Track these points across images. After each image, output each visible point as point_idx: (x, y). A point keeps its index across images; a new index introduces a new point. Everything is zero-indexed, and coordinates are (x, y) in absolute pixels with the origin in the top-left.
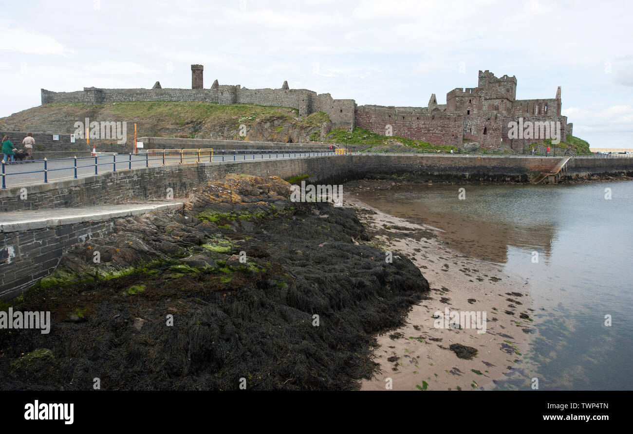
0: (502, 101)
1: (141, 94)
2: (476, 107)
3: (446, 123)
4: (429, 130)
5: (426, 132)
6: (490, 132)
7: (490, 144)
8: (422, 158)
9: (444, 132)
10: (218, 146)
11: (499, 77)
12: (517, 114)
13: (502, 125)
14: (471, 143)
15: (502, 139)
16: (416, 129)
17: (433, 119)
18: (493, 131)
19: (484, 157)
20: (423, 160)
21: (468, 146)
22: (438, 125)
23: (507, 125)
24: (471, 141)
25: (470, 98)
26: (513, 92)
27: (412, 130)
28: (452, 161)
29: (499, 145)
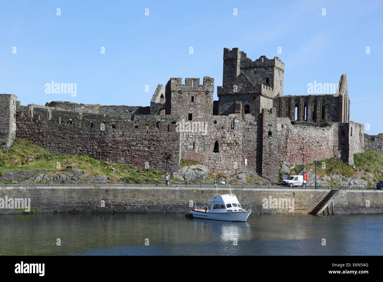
2: (202, 109)
3: (155, 134)
4: (130, 146)
5: (126, 148)
6: (224, 148)
7: (225, 168)
8: (107, 191)
9: (152, 148)
11: (253, 60)
13: (244, 137)
14: (193, 167)
15: (246, 160)
16: (110, 145)
17: (136, 127)
18: (228, 148)
19: (202, 189)
20: (108, 194)
21: (188, 170)
22: (144, 137)
23: (254, 136)
24: (194, 163)
25: (192, 94)
26: (275, 83)
27: (104, 145)
28: (153, 196)
29: (238, 169)
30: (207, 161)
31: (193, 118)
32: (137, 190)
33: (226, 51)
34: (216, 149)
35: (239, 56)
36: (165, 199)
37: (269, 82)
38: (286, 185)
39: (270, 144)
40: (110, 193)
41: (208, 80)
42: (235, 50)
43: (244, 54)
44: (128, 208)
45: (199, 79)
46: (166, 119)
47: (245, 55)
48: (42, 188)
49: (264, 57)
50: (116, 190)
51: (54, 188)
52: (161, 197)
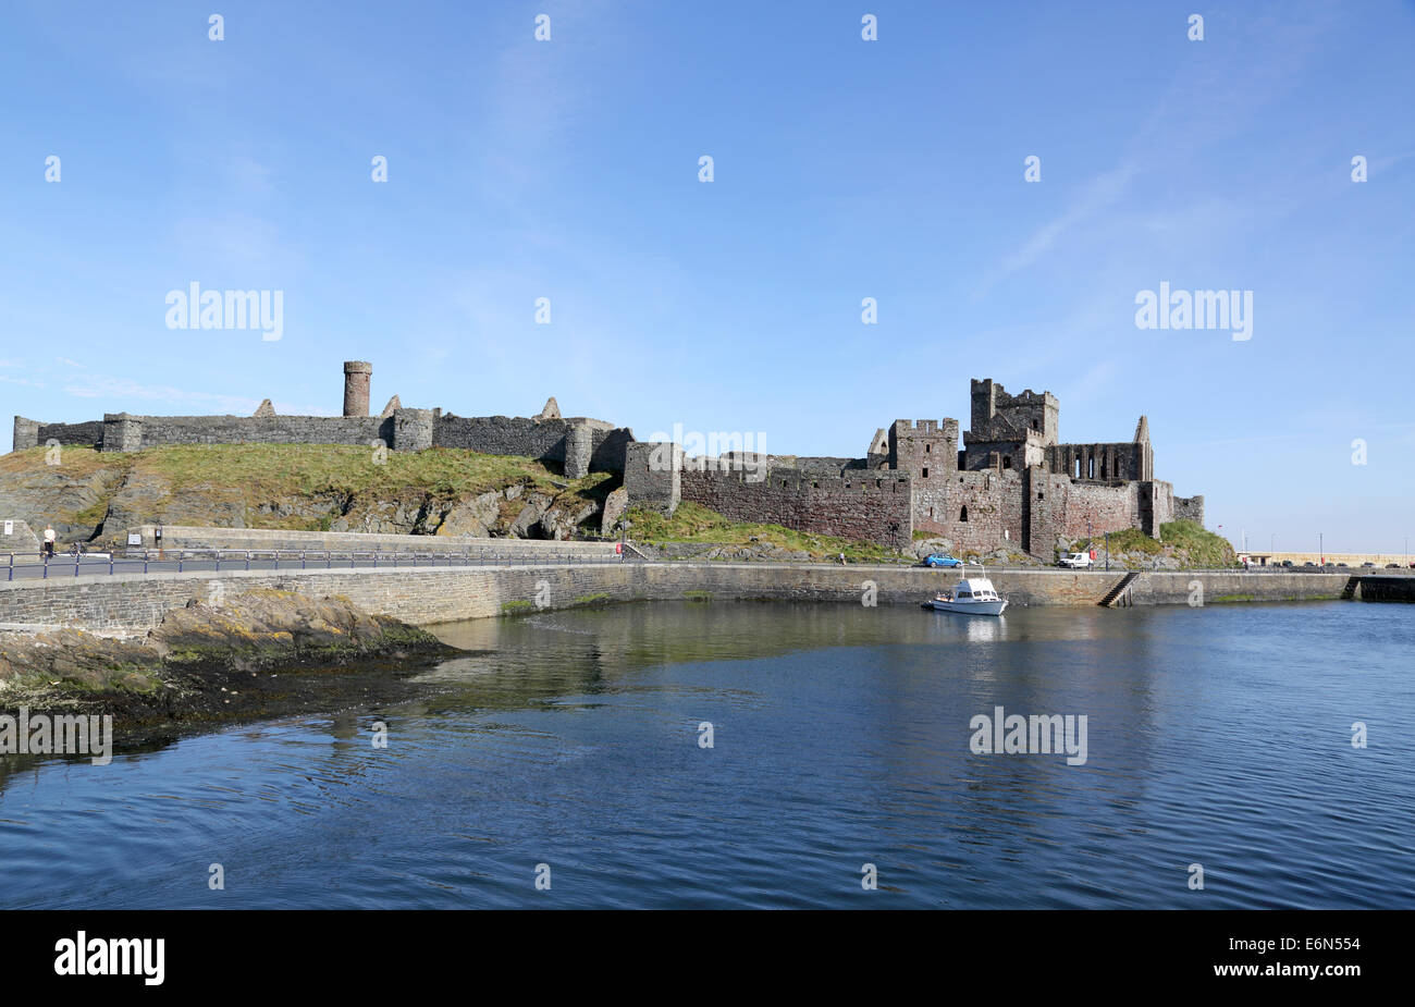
0: (1017, 447)
2: (941, 462)
3: (875, 496)
4: (840, 512)
5: (834, 515)
6: (975, 516)
7: (976, 543)
9: (871, 516)
11: (1014, 395)
12: (1038, 477)
13: (1004, 500)
14: (932, 541)
15: (1007, 532)
16: (811, 510)
17: (848, 486)
18: (981, 515)
21: (924, 546)
22: (859, 500)
23: (1018, 499)
24: (933, 535)
25: (927, 441)
26: (1046, 427)
27: (803, 510)
29: (996, 545)
30: (950, 533)
31: (930, 474)
32: (851, 572)
33: (974, 383)
34: (964, 517)
35: (994, 390)
36: (891, 585)
37: (1038, 425)
38: (1065, 566)
39: (1041, 511)
40: (814, 575)
41: (950, 423)
42: (988, 382)
43: (1000, 388)
44: (839, 595)
45: (936, 421)
46: (890, 476)
47: (1002, 388)
48: (718, 566)
49: (1030, 391)
50: (822, 571)
51: (736, 566)
52: (886, 582)
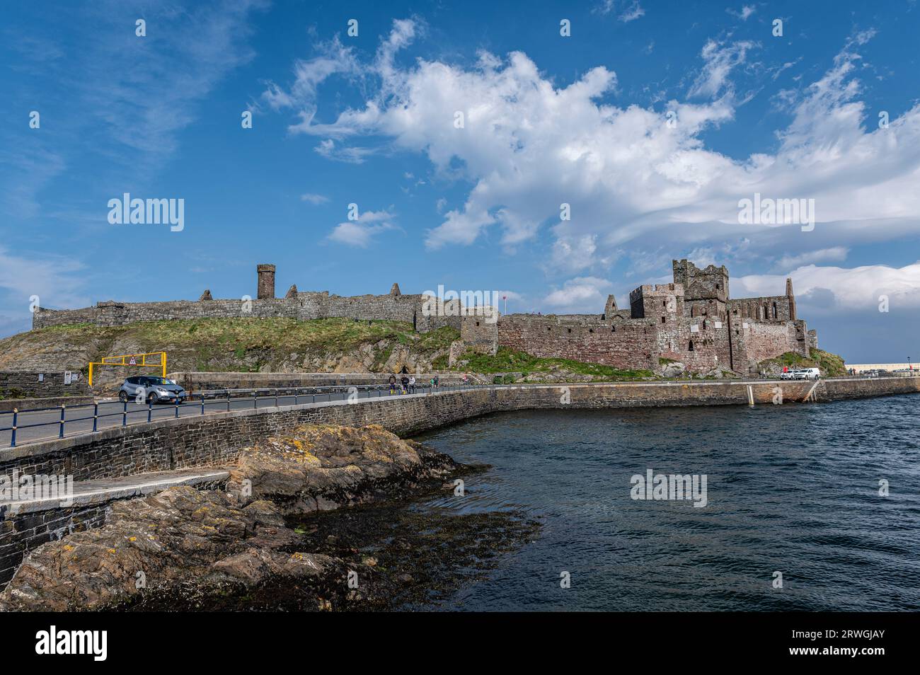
0: (711, 302)
1: (181, 309)
2: (673, 312)
4: (609, 348)
5: (605, 350)
6: (698, 347)
7: (700, 365)
8: (601, 389)
9: (631, 349)
10: (291, 382)
11: (702, 269)
12: (734, 320)
13: (715, 336)
14: (672, 364)
15: (716, 357)
16: (589, 347)
18: (702, 346)
19: (693, 384)
20: (603, 392)
21: (668, 368)
22: (622, 340)
24: (672, 360)
25: (663, 299)
26: (724, 288)
27: (584, 348)
28: (646, 392)
29: (713, 366)
30: (683, 359)
31: (667, 321)
34: (691, 348)
35: (688, 266)
36: (658, 395)
37: (719, 287)
39: (739, 342)
42: (684, 261)
43: (692, 265)
44: (623, 404)
46: (642, 322)
47: (694, 265)
48: (540, 387)
51: (551, 387)
